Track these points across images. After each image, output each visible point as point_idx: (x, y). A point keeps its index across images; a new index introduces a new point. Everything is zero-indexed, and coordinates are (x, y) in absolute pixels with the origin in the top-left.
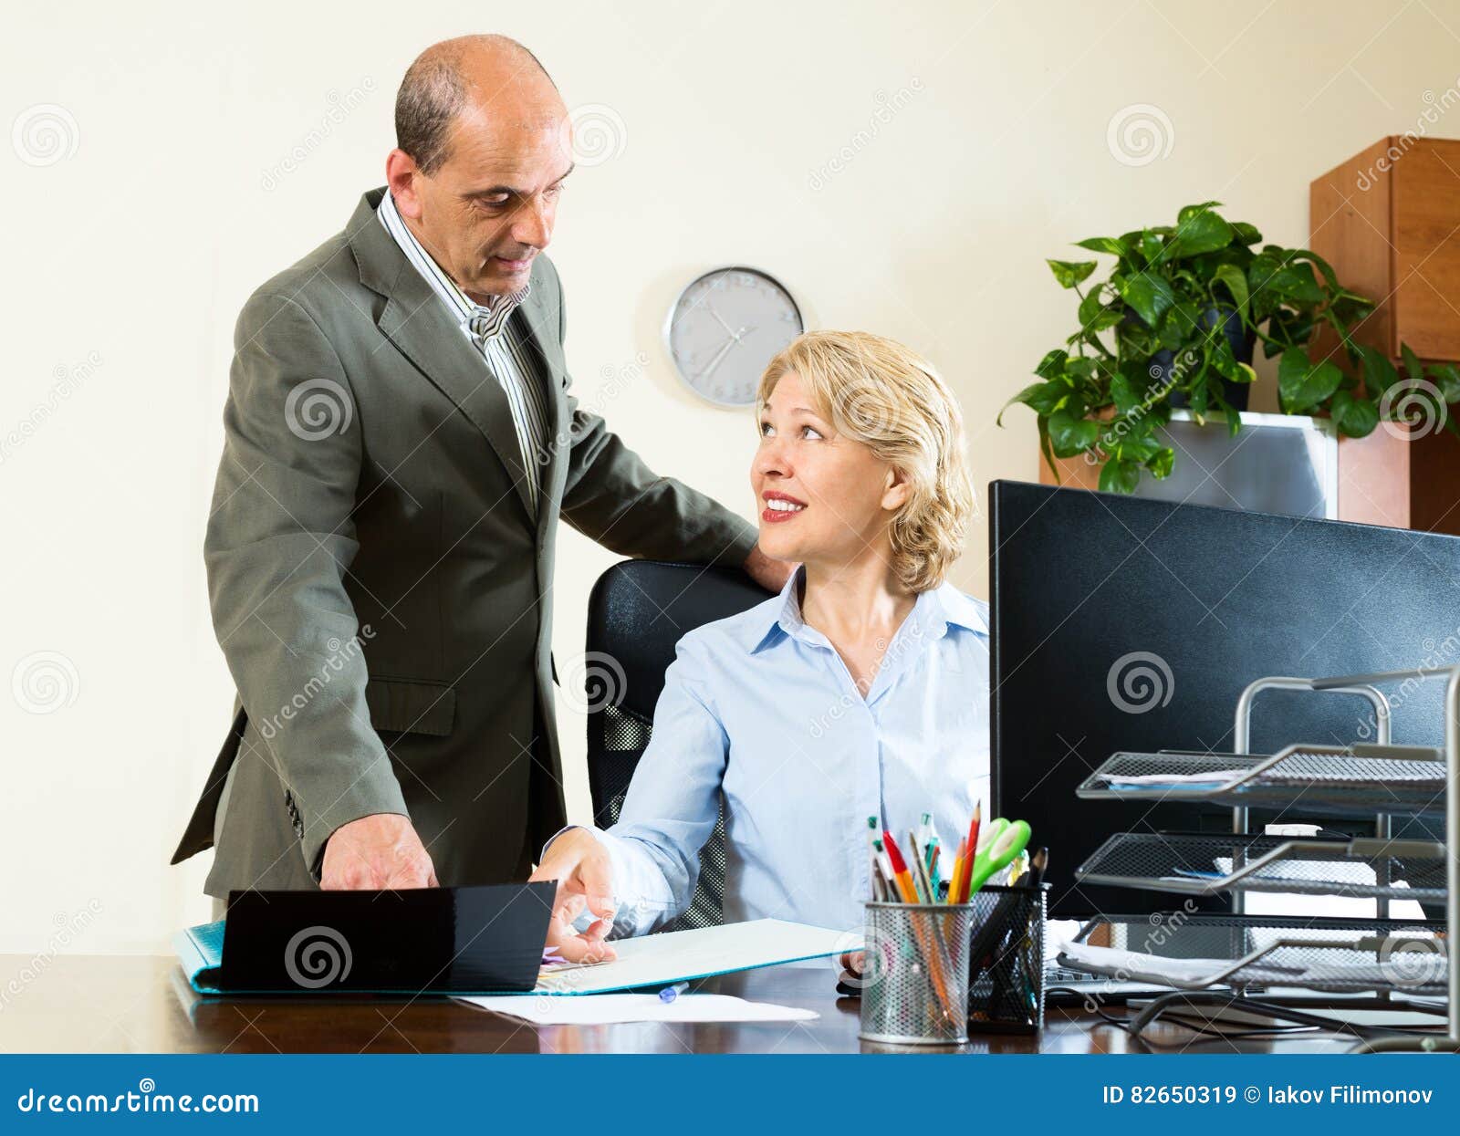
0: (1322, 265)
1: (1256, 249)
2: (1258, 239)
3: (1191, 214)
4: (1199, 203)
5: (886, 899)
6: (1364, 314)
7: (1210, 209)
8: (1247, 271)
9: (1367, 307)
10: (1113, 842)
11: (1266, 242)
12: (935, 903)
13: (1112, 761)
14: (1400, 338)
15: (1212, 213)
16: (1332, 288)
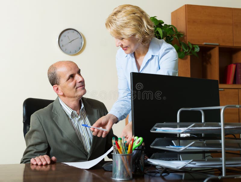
0: (174, 27)
1: (163, 25)
2: (163, 23)
3: (152, 19)
4: (153, 16)
5: (117, 153)
6: (182, 36)
7: (155, 18)
8: (162, 29)
9: (182, 35)
10: (156, 140)
11: (165, 23)
12: (125, 154)
13: (156, 125)
14: (188, 41)
15: (156, 19)
16: (176, 32)
